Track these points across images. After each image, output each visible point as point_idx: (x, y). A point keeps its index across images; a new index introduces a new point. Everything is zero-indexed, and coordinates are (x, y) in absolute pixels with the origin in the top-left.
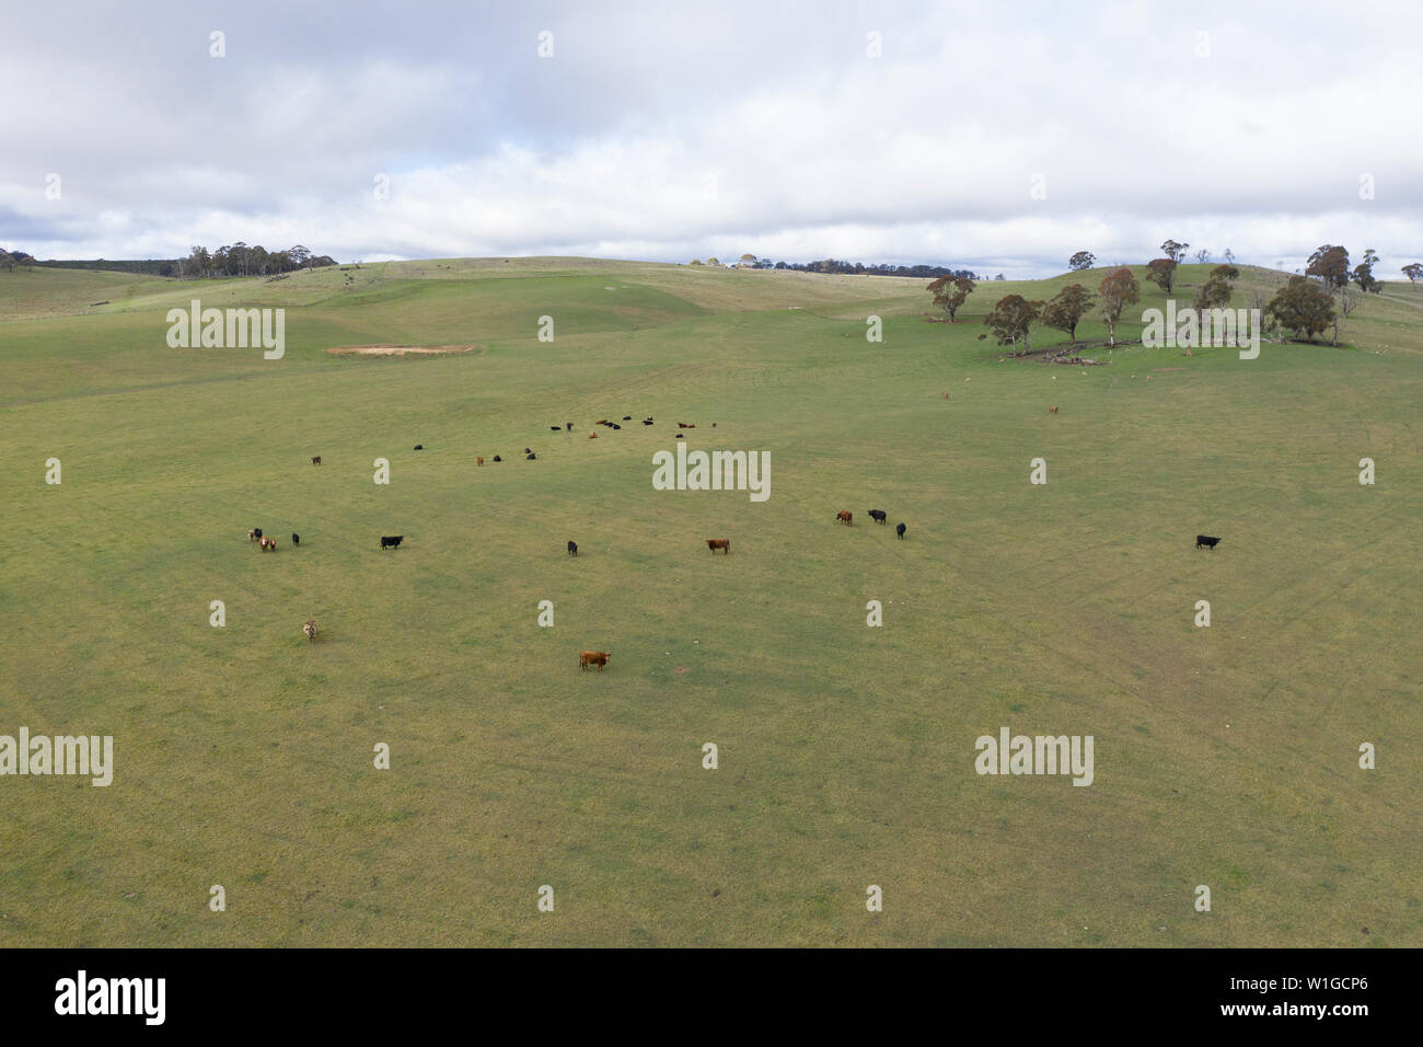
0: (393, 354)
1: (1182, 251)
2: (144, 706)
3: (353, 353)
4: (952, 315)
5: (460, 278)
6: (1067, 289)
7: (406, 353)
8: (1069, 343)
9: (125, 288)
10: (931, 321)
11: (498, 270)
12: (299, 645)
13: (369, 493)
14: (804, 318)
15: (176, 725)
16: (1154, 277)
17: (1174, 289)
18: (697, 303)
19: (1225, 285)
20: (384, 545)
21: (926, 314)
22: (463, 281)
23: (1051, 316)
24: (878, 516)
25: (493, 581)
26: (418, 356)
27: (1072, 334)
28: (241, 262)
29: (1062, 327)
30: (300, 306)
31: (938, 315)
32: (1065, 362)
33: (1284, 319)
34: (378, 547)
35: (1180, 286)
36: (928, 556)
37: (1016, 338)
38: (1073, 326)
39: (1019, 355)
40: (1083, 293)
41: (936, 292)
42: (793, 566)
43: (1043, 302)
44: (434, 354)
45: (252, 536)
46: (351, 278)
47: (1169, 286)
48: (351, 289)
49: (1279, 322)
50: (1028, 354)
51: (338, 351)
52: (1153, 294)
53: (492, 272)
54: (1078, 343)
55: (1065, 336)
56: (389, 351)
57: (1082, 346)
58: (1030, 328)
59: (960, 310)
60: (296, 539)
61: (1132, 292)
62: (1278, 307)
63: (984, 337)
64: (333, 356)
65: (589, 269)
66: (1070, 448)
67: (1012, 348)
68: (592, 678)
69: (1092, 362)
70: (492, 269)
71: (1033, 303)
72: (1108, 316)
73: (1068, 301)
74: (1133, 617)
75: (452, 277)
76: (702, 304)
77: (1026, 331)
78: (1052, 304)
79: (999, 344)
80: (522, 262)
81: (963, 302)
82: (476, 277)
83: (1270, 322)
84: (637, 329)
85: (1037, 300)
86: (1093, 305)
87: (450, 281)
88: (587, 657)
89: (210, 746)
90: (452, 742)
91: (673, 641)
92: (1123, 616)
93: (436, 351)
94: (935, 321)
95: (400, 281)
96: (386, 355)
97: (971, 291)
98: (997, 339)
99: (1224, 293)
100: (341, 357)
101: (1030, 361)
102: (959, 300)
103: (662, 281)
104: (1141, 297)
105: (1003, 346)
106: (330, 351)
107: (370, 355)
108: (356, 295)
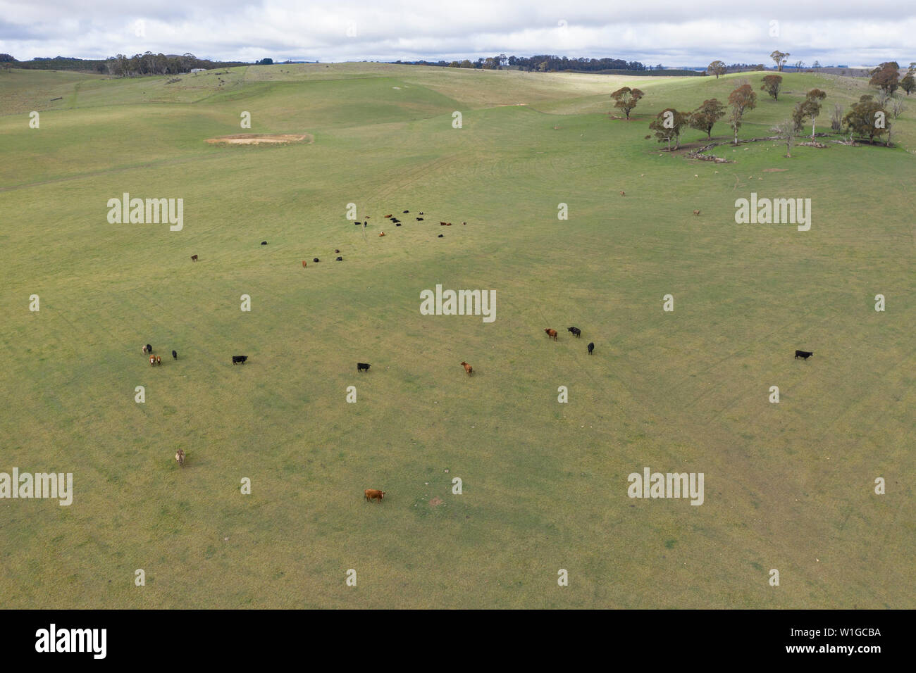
0: (251, 144)
1: (785, 59)
2: (62, 537)
3: (224, 143)
4: (628, 115)
5: (296, 80)
6: (706, 102)
7: (260, 143)
8: (706, 140)
9: (73, 85)
10: (613, 118)
11: (321, 73)
12: (173, 469)
13: (227, 298)
14: (528, 113)
15: (84, 558)
16: (766, 87)
17: (780, 95)
18: (455, 98)
19: (816, 104)
20: (234, 361)
21: (609, 113)
22: (298, 82)
23: (695, 121)
24: (575, 331)
25: (308, 402)
26: (268, 146)
27: (709, 133)
28: (149, 65)
29: (703, 129)
30: (189, 103)
31: (618, 114)
32: (703, 159)
33: (855, 128)
34: (231, 361)
35: (783, 93)
36: (609, 373)
37: (671, 138)
38: (710, 128)
39: (672, 150)
40: (718, 105)
41: (617, 99)
42: (516, 386)
43: (690, 114)
44: (278, 143)
45: (145, 350)
46: (223, 81)
47: (775, 94)
48: (223, 89)
49: (851, 129)
50: (678, 148)
51: (214, 141)
52: (765, 100)
53: (317, 75)
54: (713, 139)
55: (703, 134)
56: (248, 141)
57: (714, 142)
58: (681, 131)
59: (633, 111)
60: (175, 354)
61: (751, 101)
62: (851, 119)
63: (648, 137)
64: (211, 145)
65: (382, 72)
66: (707, 252)
67: (668, 145)
68: (374, 509)
69: (722, 160)
70: (317, 73)
71: (683, 114)
72: (734, 123)
73: (707, 110)
74: (751, 437)
75: (290, 79)
76: (459, 100)
77: (678, 134)
78: (696, 113)
79: (659, 141)
80: (337, 66)
81: (635, 106)
82: (307, 79)
83: (845, 129)
84: (415, 120)
85: (687, 112)
86: (724, 114)
87: (289, 82)
88: (369, 494)
89: (106, 581)
90: (274, 578)
91: (430, 470)
92: (744, 436)
93: (279, 141)
94: (616, 119)
95: (256, 83)
96: (246, 145)
97: (640, 98)
98: (658, 139)
99: (815, 109)
100: (217, 146)
101: (679, 155)
102: (632, 104)
103: (432, 81)
104: (757, 105)
105: (661, 143)
106: (209, 141)
107: (236, 144)
108: (226, 94)
